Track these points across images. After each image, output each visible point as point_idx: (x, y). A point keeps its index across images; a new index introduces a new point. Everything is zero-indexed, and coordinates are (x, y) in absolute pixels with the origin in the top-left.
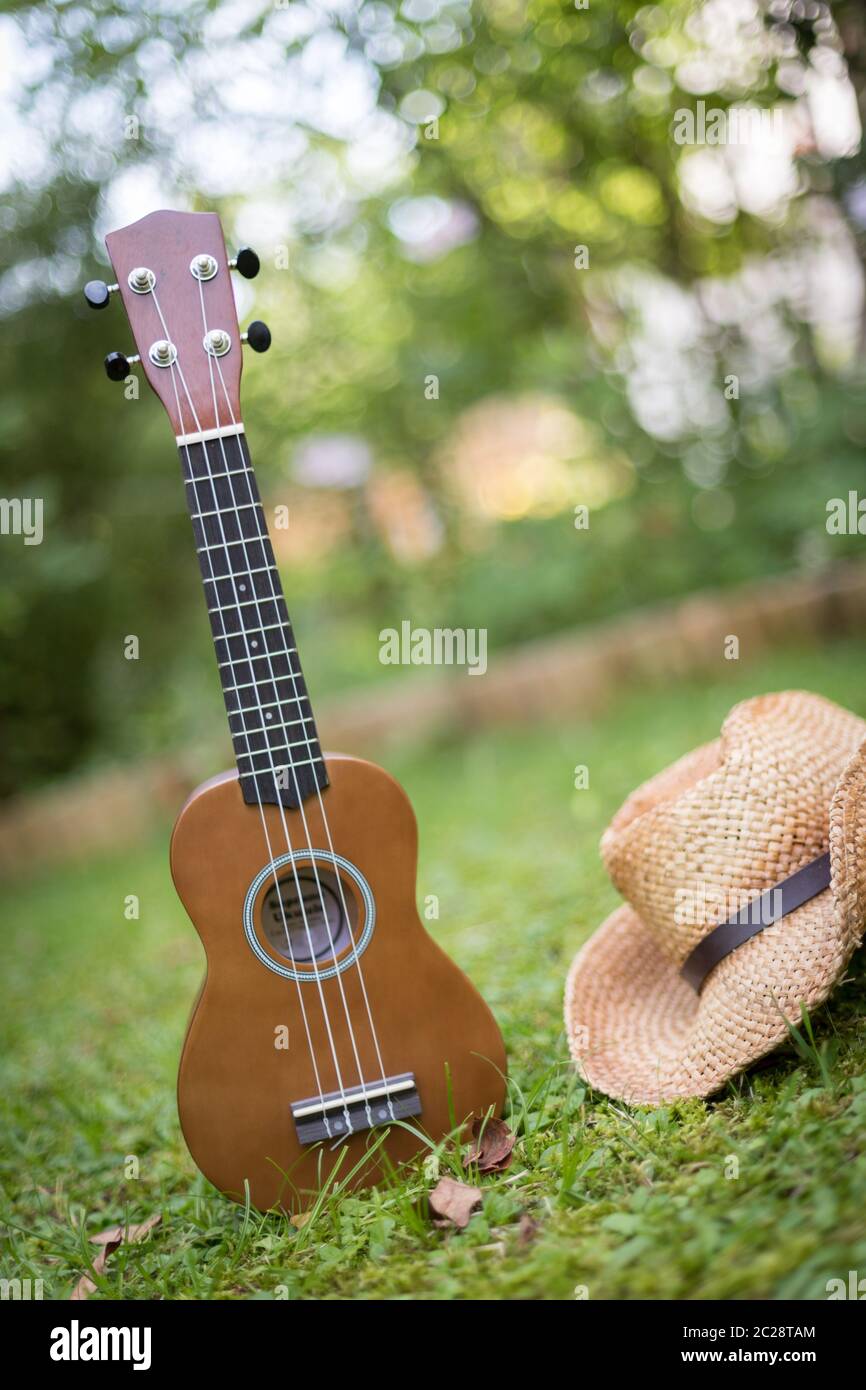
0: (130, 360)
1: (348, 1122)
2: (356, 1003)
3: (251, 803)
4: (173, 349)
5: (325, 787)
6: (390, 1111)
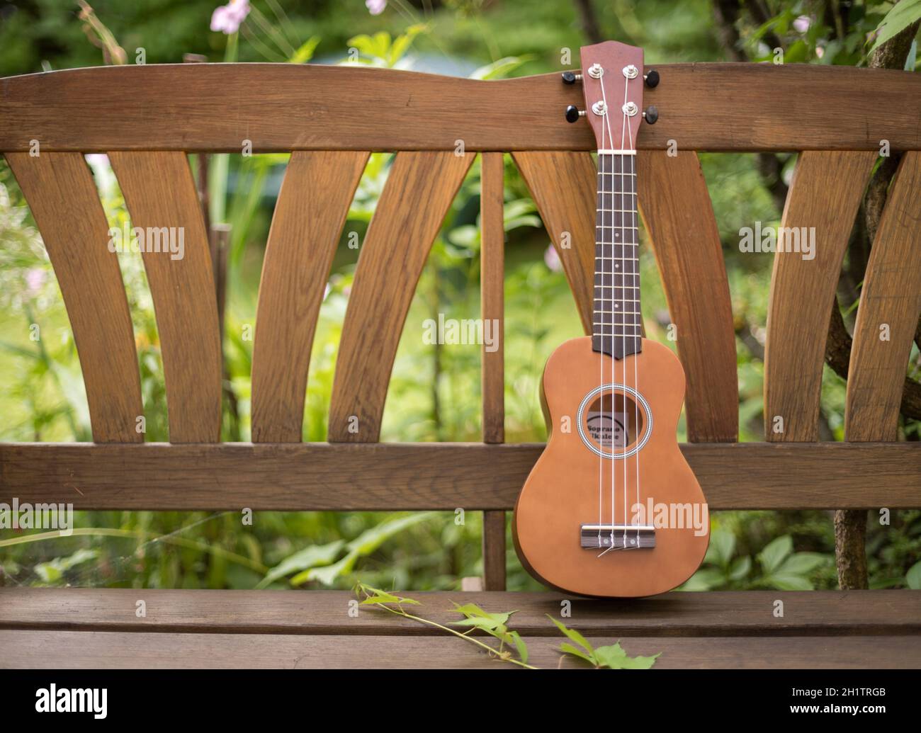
0: (580, 113)
1: (612, 540)
2: (632, 477)
3: (596, 351)
4: (606, 107)
5: (639, 352)
6: (637, 542)
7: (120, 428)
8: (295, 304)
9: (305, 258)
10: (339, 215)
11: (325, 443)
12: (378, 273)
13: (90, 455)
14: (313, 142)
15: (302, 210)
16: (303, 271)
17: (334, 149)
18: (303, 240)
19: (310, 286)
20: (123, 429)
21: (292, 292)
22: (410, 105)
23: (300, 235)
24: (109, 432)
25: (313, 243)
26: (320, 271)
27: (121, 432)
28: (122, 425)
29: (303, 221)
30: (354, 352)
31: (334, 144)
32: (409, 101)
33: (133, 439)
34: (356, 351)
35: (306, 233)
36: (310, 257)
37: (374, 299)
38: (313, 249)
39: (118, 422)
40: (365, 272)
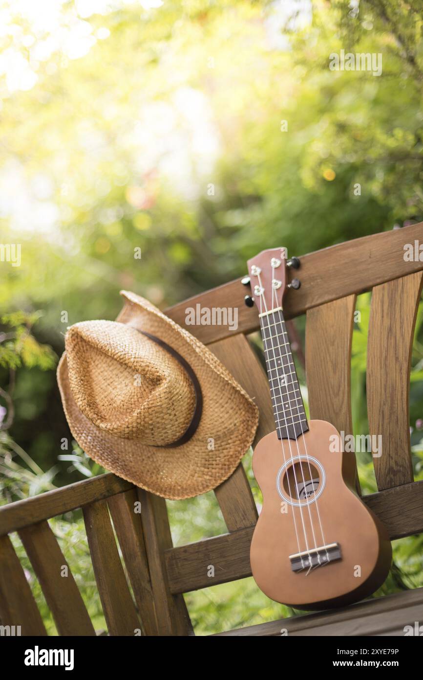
1: (310, 561)
6: (327, 557)
7: (242, 518)
8: (333, 405)
9: (331, 374)
10: (346, 340)
11: (378, 492)
12: (381, 368)
13: (227, 541)
14: (317, 300)
15: (322, 344)
16: (332, 383)
17: (332, 300)
18: (327, 363)
19: (339, 390)
20: (244, 519)
21: (329, 397)
22: (371, 256)
23: (324, 361)
24: (236, 522)
25: (334, 362)
26: (343, 378)
27: (244, 521)
28: (243, 516)
29: (324, 351)
30: (379, 425)
31: (330, 297)
32: (370, 254)
33: (252, 524)
34: (380, 424)
35: (328, 358)
36: (335, 372)
37: (383, 386)
38: (335, 367)
39: (241, 515)
40: (372, 371)
